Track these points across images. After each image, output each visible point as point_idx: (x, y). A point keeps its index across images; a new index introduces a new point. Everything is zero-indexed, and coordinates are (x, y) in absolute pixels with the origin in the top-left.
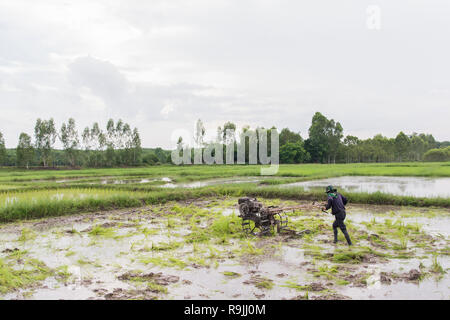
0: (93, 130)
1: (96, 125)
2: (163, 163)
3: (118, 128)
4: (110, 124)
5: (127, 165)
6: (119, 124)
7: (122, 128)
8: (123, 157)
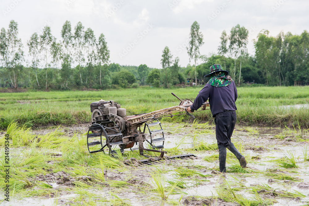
0: (44, 37)
1: (48, 30)
2: (142, 84)
3: (77, 35)
4: (66, 29)
5: (90, 87)
6: (79, 28)
7: (82, 34)
8: (84, 76)
